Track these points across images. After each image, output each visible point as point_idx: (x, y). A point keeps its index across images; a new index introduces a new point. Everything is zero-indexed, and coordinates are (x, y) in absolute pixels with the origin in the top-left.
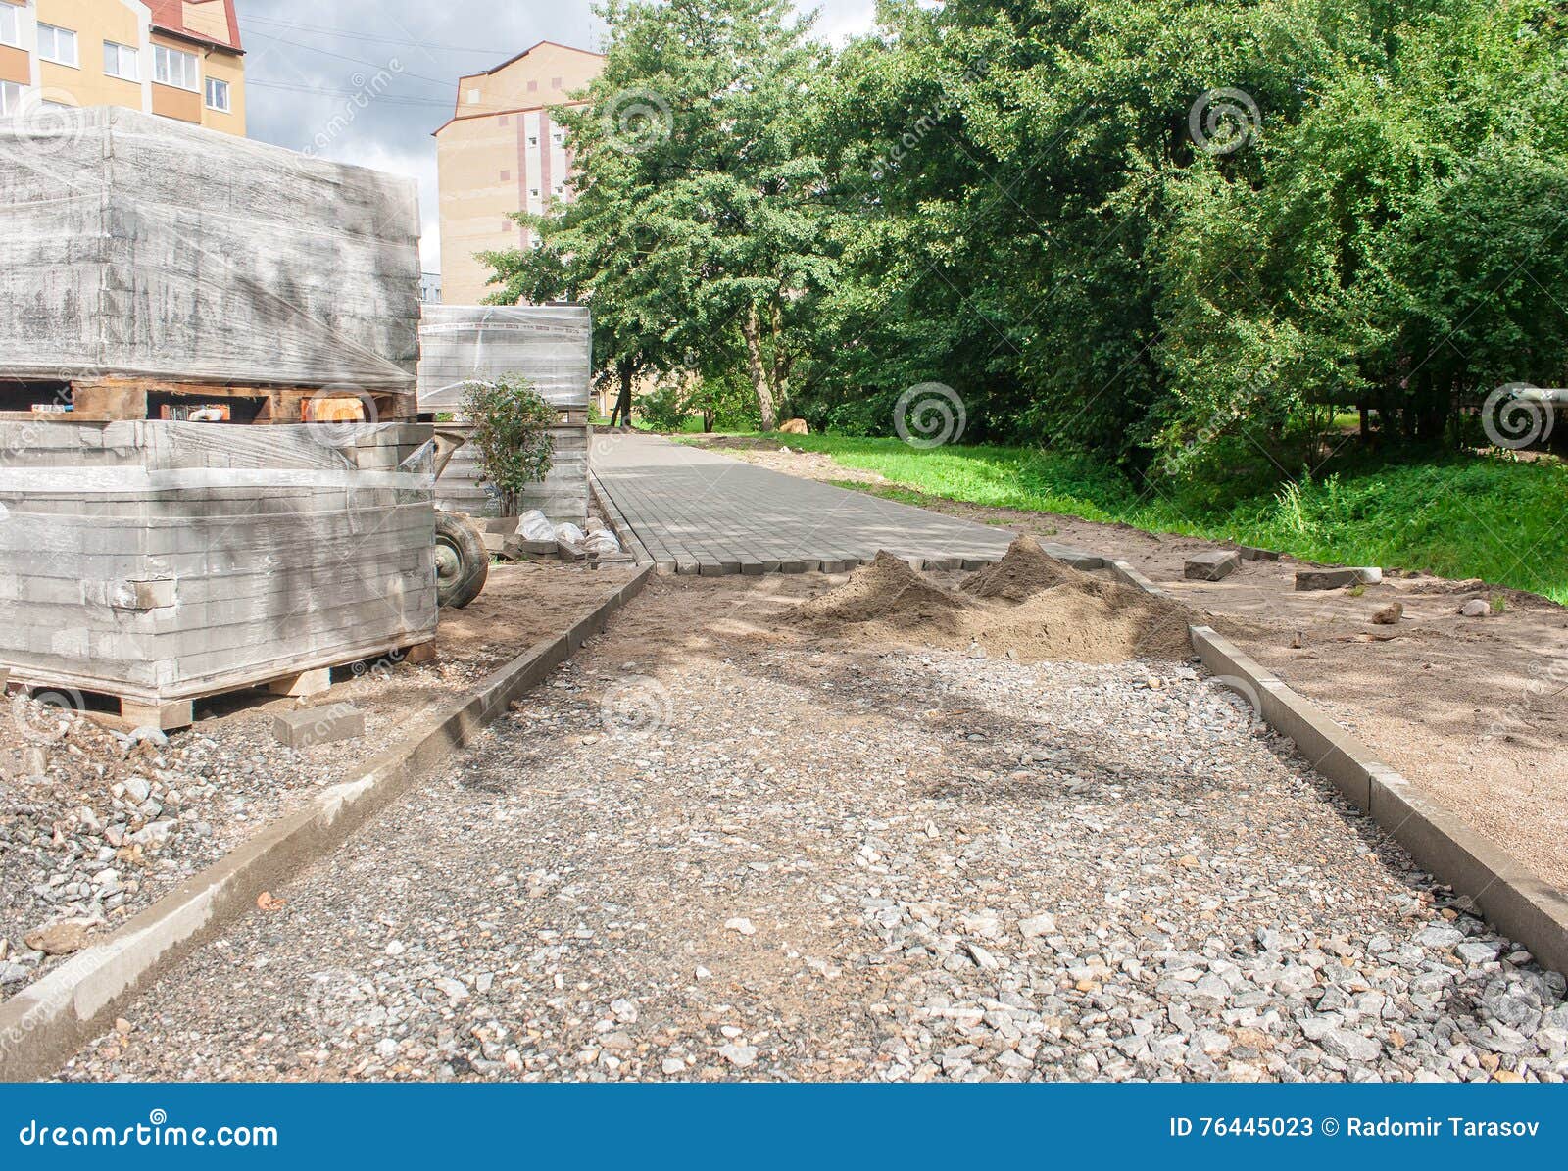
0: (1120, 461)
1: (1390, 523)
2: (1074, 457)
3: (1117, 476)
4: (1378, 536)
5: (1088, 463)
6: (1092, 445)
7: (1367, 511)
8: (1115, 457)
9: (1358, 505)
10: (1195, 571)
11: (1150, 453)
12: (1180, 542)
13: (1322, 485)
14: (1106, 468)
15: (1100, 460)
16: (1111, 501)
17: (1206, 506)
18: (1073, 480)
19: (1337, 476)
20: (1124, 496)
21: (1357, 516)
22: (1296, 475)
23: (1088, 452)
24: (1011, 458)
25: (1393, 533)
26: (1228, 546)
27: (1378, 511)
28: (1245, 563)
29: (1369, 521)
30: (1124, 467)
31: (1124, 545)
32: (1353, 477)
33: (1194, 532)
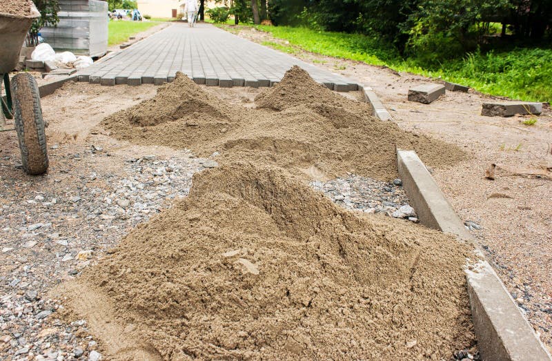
0: (395, 41)
1: (517, 75)
2: (375, 38)
3: (393, 48)
4: (510, 81)
5: (381, 41)
6: (383, 34)
7: (506, 68)
8: (393, 39)
9: (502, 65)
10: (415, 96)
11: (407, 36)
12: (411, 77)
13: (486, 54)
14: (388, 44)
15: (387, 40)
16: (389, 59)
17: (431, 62)
18: (374, 48)
19: (493, 51)
20: (396, 56)
21: (501, 71)
22: (473, 50)
23: (381, 36)
24: (348, 37)
25: (518, 80)
26: (437, 81)
27: (511, 69)
28: (447, 92)
29: (506, 73)
30: (397, 44)
31: (378, 77)
32: (500, 53)
33: (420, 73)
